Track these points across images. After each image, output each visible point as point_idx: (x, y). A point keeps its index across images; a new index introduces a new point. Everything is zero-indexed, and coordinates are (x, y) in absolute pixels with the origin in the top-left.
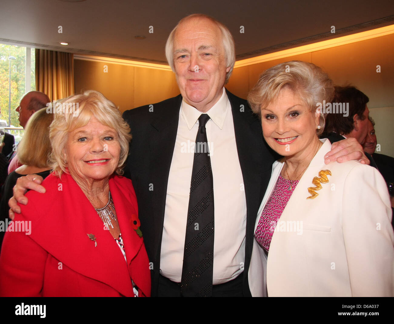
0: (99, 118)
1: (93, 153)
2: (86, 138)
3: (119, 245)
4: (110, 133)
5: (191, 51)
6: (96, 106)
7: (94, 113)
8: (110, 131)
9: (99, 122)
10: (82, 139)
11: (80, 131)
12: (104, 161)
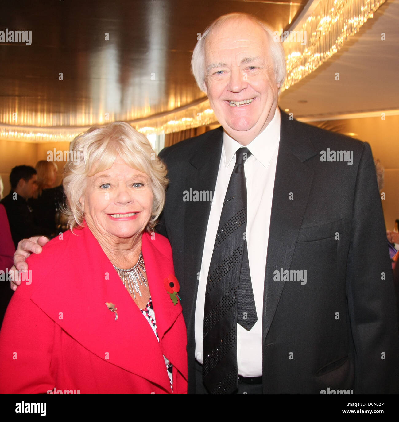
0: (126, 160)
1: (118, 204)
2: (109, 184)
3: (147, 318)
4: (139, 178)
5: (231, 65)
6: (123, 143)
7: (120, 153)
8: (140, 176)
9: (126, 164)
10: (105, 186)
11: (102, 176)
12: (133, 214)
